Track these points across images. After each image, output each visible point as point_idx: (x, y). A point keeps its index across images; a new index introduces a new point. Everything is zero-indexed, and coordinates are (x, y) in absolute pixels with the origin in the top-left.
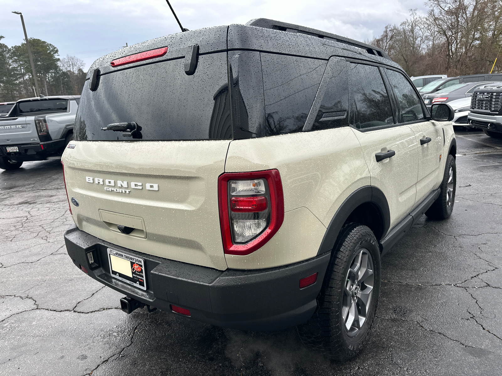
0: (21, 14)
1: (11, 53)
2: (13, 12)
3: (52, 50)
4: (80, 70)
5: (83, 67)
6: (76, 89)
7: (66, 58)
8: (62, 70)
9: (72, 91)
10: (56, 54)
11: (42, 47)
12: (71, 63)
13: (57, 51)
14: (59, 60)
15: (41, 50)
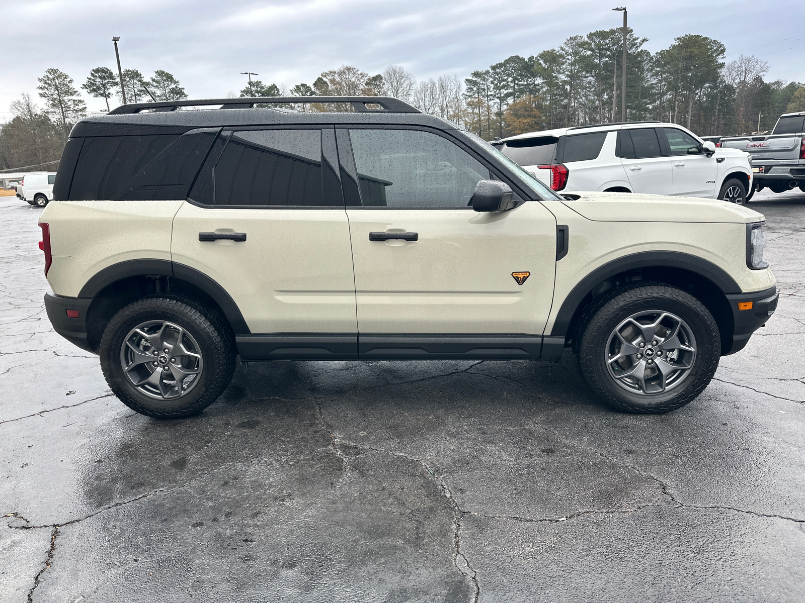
0: (625, 9)
1: (652, 63)
2: (614, 10)
3: (716, 50)
4: (758, 80)
5: (765, 73)
6: (741, 114)
7: (737, 62)
8: (725, 82)
9: (733, 117)
10: (721, 56)
11: (700, 46)
12: (744, 69)
13: (723, 51)
14: (722, 65)
15: (696, 52)
